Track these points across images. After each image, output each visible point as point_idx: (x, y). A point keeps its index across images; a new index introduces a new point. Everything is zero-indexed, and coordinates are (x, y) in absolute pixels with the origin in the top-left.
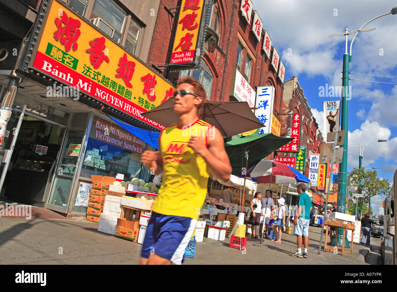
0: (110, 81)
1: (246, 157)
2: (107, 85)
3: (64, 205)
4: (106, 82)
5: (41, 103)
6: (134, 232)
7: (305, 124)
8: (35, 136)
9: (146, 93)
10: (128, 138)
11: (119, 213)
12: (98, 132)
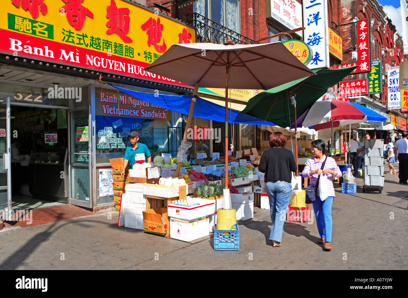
0: (102, 41)
1: (293, 104)
2: (98, 47)
3: (87, 199)
4: (96, 44)
5: (32, 87)
6: (163, 226)
7: (377, 30)
8: (42, 122)
9: (153, 44)
10: (145, 104)
11: (144, 204)
12: (105, 107)
